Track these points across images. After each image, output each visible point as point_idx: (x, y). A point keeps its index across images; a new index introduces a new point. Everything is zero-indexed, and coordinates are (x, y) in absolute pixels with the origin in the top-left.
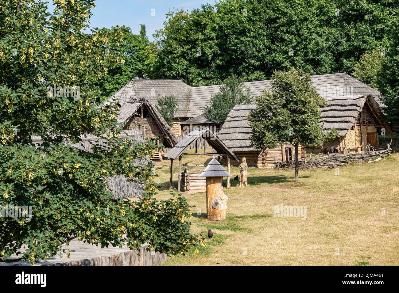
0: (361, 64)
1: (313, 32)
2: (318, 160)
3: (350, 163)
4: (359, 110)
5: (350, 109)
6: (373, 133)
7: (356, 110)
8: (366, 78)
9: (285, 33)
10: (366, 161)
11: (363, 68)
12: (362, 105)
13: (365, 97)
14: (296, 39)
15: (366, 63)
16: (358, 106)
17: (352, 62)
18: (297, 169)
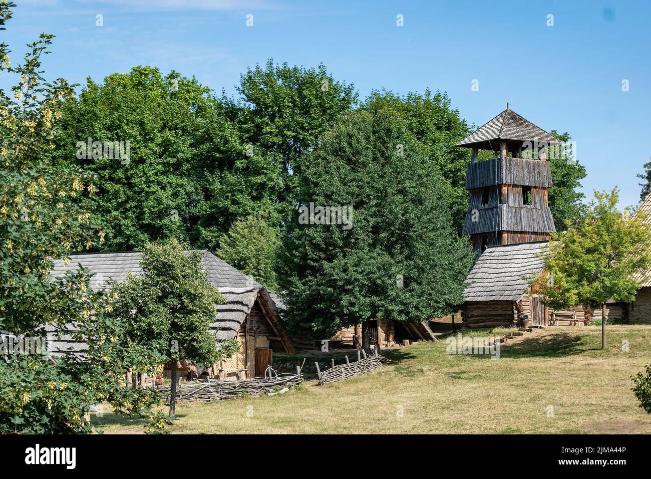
0: (230, 237)
1: (153, 181)
2: (191, 389)
3: (241, 395)
4: (246, 311)
5: (231, 308)
6: (265, 349)
7: (242, 311)
8: (238, 260)
9: (106, 180)
10: (265, 393)
11: (233, 244)
12: (251, 304)
13: (256, 291)
14: (124, 191)
15: (238, 236)
16: (244, 305)
17: (214, 232)
18: (173, 402)
